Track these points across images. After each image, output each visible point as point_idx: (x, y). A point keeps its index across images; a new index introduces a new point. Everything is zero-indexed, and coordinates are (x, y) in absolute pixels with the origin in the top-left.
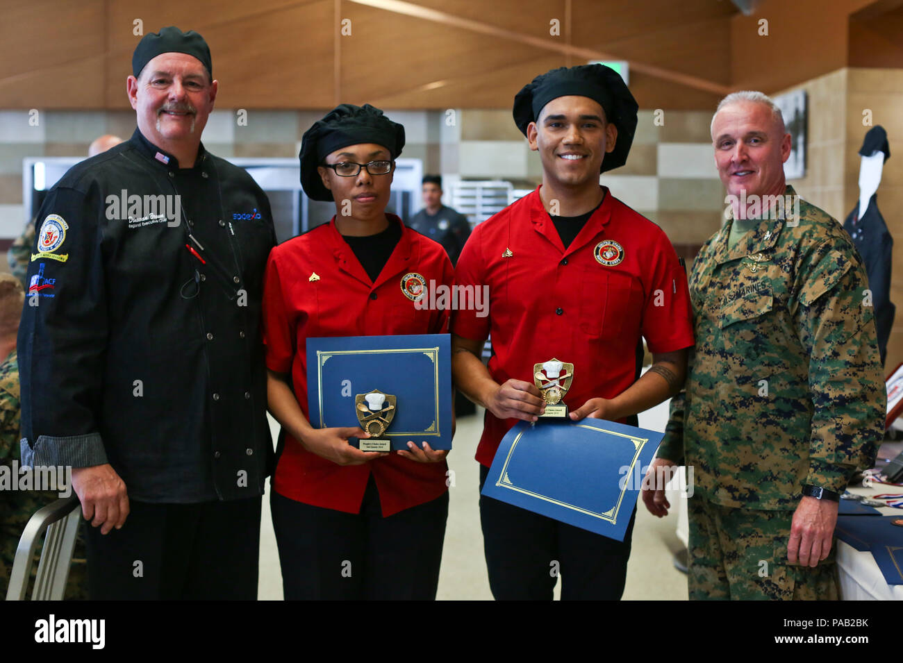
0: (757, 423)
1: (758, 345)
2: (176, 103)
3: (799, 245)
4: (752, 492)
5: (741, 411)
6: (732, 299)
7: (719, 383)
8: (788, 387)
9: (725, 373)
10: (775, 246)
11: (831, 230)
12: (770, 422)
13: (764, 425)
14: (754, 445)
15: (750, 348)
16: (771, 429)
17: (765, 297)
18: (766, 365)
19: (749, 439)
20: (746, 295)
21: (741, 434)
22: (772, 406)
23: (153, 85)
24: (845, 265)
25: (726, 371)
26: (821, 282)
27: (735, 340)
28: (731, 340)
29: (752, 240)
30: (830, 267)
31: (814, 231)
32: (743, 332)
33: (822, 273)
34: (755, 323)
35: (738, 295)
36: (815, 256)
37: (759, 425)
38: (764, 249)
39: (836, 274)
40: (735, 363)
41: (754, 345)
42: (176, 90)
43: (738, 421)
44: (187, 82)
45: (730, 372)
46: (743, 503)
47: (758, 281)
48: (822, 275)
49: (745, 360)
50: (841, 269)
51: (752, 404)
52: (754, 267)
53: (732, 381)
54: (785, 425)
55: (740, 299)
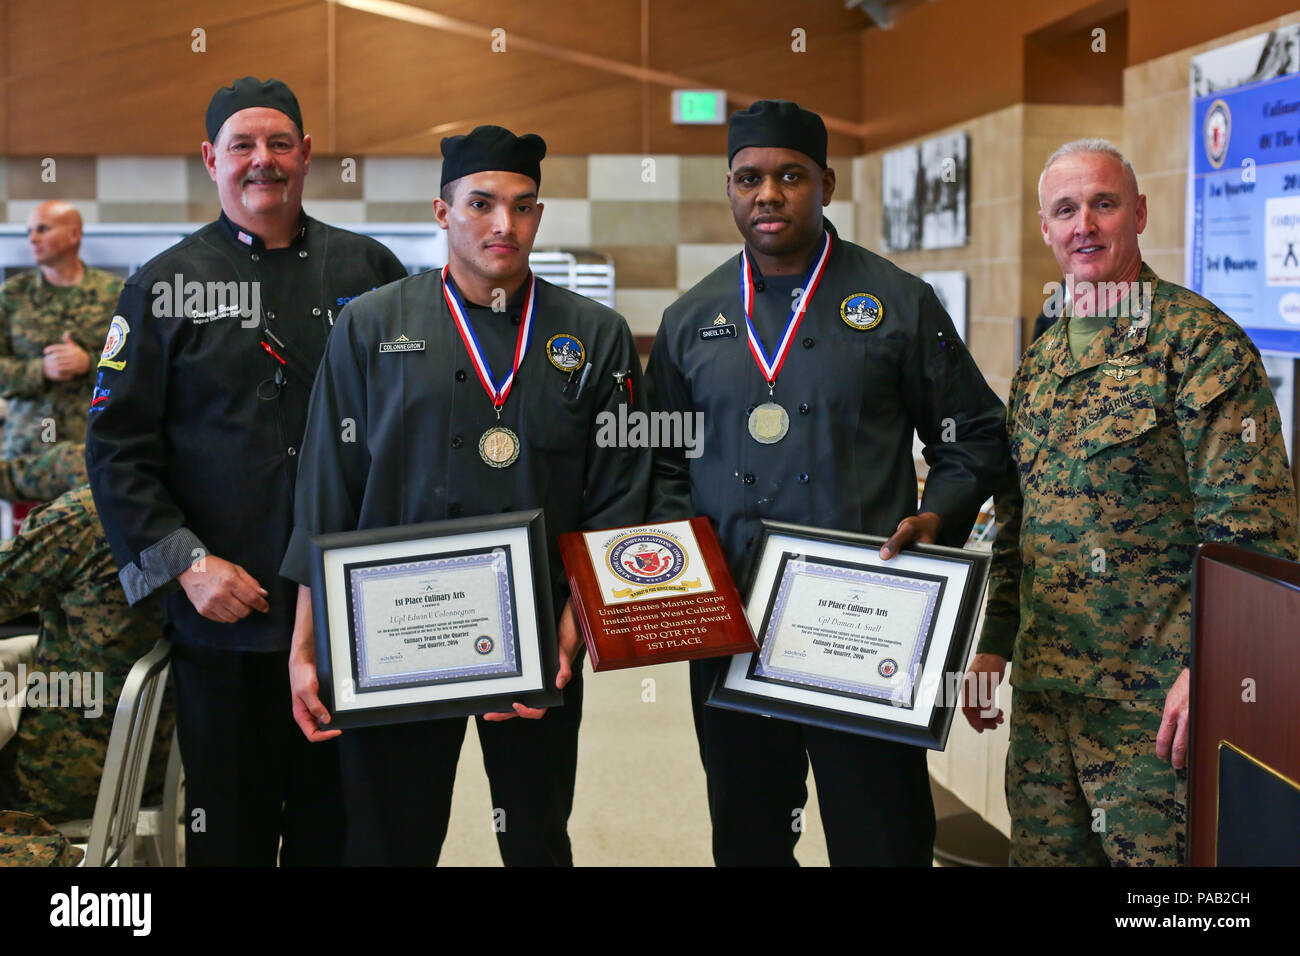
0: (1146, 582)
1: (1138, 476)
2: (263, 171)
3: (1177, 339)
4: (1148, 676)
5: (1124, 568)
6: (1095, 420)
7: (1088, 534)
8: (1182, 529)
9: (1097, 518)
10: (1145, 344)
11: (1216, 316)
13: (1157, 583)
15: (1127, 481)
17: (1144, 409)
18: (1151, 503)
19: (1139, 604)
20: (1116, 411)
21: (1127, 600)
22: (1163, 558)
23: (232, 152)
24: (1244, 357)
25: (1098, 516)
26: (1213, 381)
27: (1107, 473)
28: (1100, 474)
29: (1111, 340)
30: (1224, 360)
31: (1196, 319)
32: (1117, 460)
33: (1215, 368)
36: (1202, 348)
37: (1150, 584)
38: (1131, 349)
39: (1233, 370)
40: (1109, 504)
41: (1133, 476)
42: (261, 155)
43: (1121, 583)
44: (274, 143)
45: (1103, 517)
46: (1139, 693)
47: (1130, 391)
48: (1215, 371)
49: (1123, 498)
50: (1240, 364)
51: (1136, 557)
52: (1121, 373)
53: (1107, 528)
54: (1184, 581)
55: (1107, 417)
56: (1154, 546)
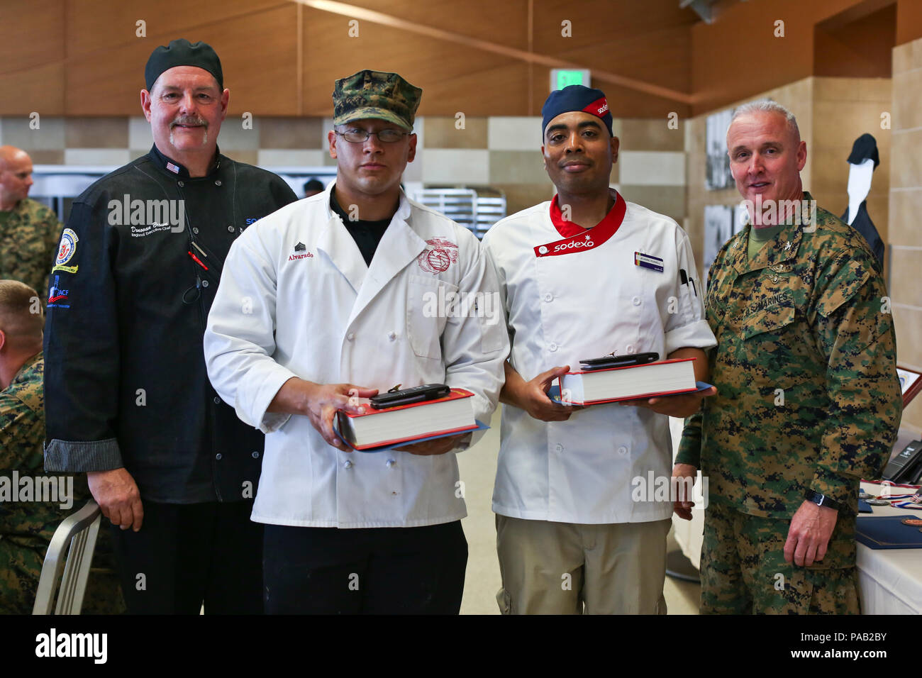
0: (781, 433)
1: (781, 355)
2: (187, 117)
3: (818, 256)
4: (778, 502)
5: (764, 421)
6: (755, 311)
7: (742, 395)
8: (811, 397)
9: (748, 384)
10: (795, 257)
11: (849, 240)
12: (794, 432)
13: (789, 435)
14: (779, 455)
15: (772, 359)
16: (796, 438)
17: (787, 308)
18: (788, 376)
19: (774, 449)
20: (768, 306)
21: (766, 445)
22: (795, 416)
23: (164, 100)
24: (864, 275)
26: (839, 293)
27: (758, 352)
28: (753, 352)
29: (772, 251)
30: (848, 277)
31: (833, 241)
32: (766, 343)
33: (840, 284)
34: (777, 334)
35: (760, 307)
36: (834, 267)
37: (783, 434)
38: (785, 260)
39: (854, 285)
40: (757, 374)
41: (777, 355)
42: (186, 104)
43: (762, 432)
44: (198, 95)
45: (753, 384)
46: (770, 513)
47: (780, 293)
48: (841, 286)
49: (768, 371)
50: (860, 280)
51: (775, 414)
52: (776, 278)
53: (755, 392)
54: (809, 434)
55: (762, 311)
56: (789, 407)
